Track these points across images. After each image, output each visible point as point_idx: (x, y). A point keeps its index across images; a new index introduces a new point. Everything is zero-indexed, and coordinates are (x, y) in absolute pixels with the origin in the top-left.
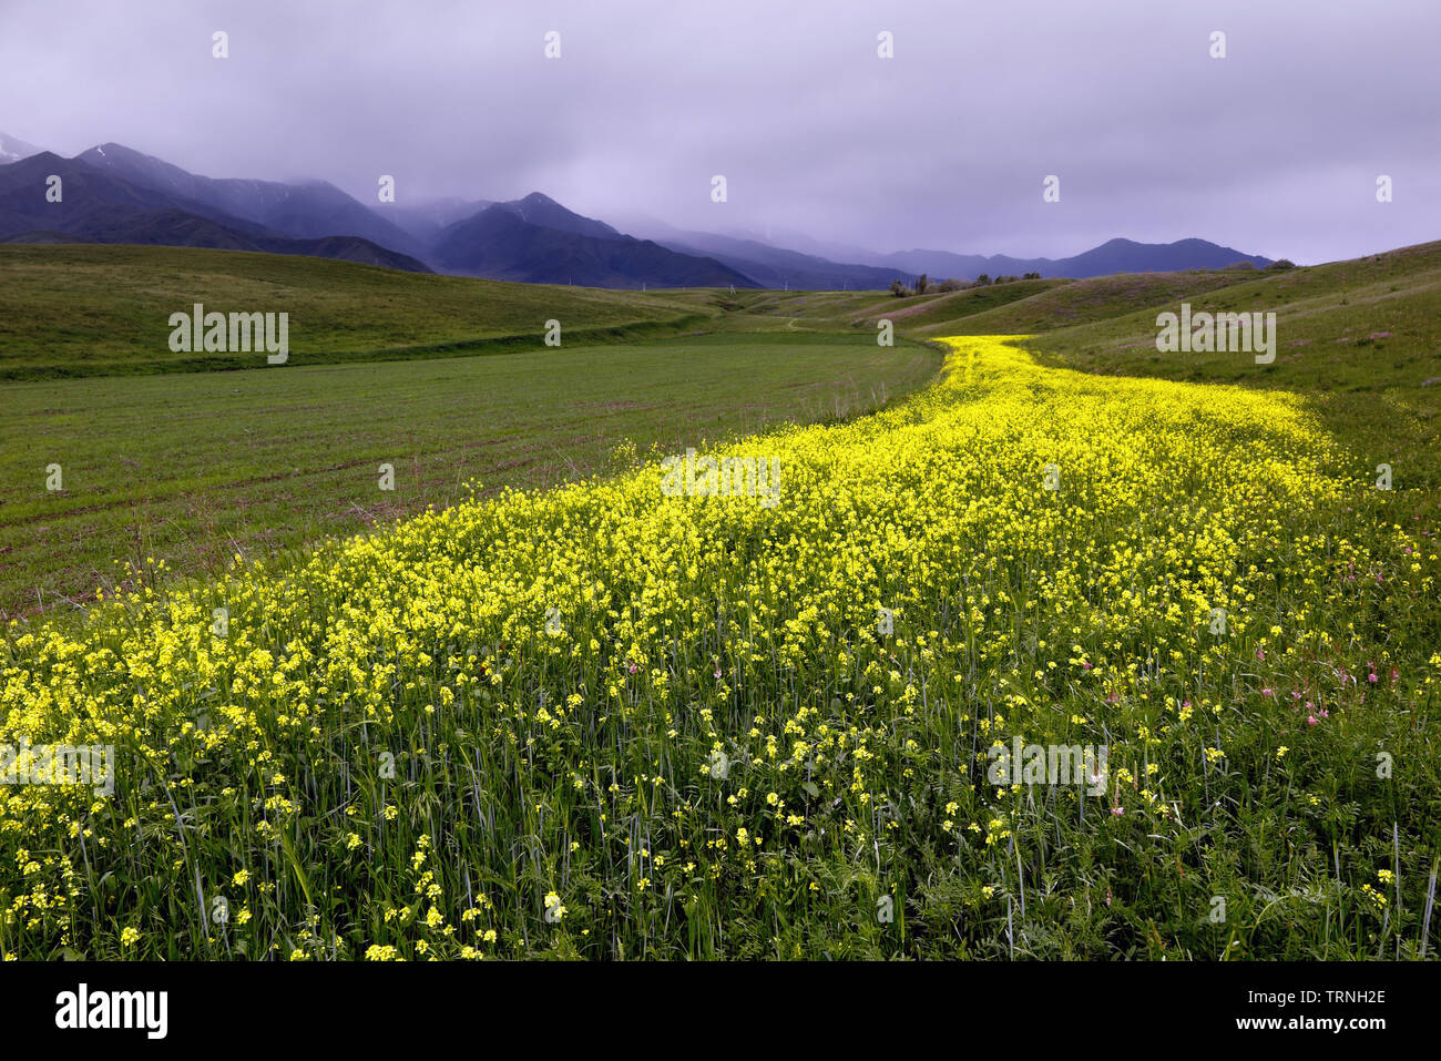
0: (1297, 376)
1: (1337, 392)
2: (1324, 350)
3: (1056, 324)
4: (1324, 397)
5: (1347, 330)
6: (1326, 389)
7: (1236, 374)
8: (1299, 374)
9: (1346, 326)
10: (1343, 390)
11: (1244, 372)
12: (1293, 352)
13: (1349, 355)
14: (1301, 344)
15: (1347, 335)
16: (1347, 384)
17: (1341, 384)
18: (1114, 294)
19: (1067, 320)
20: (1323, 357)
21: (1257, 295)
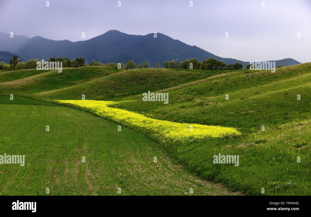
0: (232, 124)
1: (242, 128)
2: (238, 116)
3: (117, 94)
4: (240, 129)
5: (243, 109)
6: (240, 127)
7: (216, 122)
8: (232, 123)
9: (243, 108)
10: (243, 127)
11: (218, 122)
12: (230, 116)
13: (244, 118)
14: (232, 114)
15: (243, 111)
16: (244, 126)
17: (243, 126)
18: (142, 79)
19: (122, 93)
20: (238, 118)
21: (211, 89)
